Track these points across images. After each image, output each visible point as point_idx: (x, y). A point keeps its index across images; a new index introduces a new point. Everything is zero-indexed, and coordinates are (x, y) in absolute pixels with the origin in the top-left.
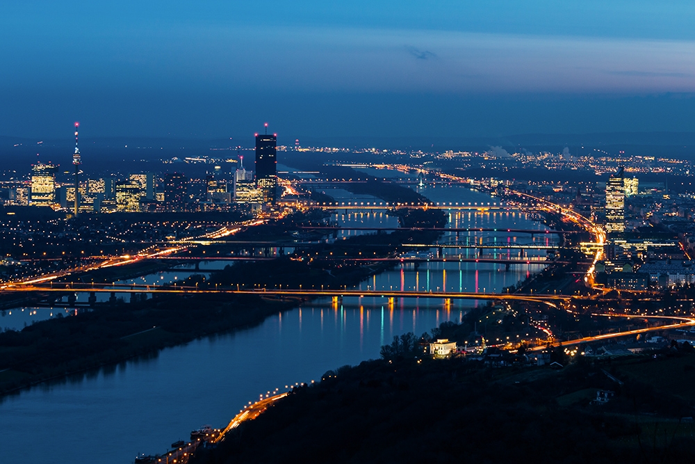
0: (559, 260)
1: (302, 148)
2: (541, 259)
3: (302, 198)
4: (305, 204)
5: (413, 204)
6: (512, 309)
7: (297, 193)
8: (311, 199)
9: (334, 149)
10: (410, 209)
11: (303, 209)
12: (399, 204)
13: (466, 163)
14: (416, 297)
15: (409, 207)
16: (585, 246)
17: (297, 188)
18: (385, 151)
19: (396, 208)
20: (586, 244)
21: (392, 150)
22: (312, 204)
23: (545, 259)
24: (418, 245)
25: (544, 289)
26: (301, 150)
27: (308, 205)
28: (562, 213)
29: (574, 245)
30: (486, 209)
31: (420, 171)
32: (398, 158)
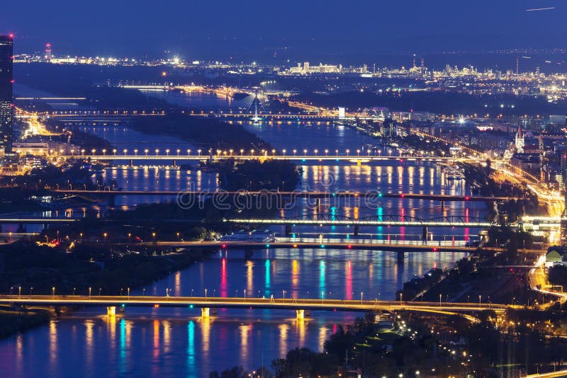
0: (486, 245)
1: (57, 57)
2: (457, 243)
3: (54, 142)
4: (62, 151)
5: (242, 151)
6: (408, 327)
7: (49, 134)
8: (72, 142)
9: (110, 60)
10: (238, 160)
11: (59, 159)
12: (219, 152)
13: (332, 83)
14: (248, 307)
15: (236, 157)
16: (530, 222)
17: (49, 124)
18: (197, 63)
19: (215, 158)
20: (533, 218)
21: (206, 63)
22: (72, 151)
23: (463, 243)
24: (251, 221)
25: (462, 293)
26: (54, 61)
27: (67, 153)
28: (492, 167)
29: (511, 220)
30: (366, 160)
31: (253, 95)
32: (217, 75)
